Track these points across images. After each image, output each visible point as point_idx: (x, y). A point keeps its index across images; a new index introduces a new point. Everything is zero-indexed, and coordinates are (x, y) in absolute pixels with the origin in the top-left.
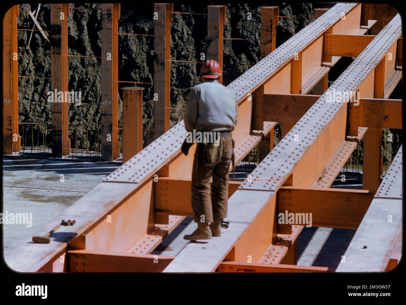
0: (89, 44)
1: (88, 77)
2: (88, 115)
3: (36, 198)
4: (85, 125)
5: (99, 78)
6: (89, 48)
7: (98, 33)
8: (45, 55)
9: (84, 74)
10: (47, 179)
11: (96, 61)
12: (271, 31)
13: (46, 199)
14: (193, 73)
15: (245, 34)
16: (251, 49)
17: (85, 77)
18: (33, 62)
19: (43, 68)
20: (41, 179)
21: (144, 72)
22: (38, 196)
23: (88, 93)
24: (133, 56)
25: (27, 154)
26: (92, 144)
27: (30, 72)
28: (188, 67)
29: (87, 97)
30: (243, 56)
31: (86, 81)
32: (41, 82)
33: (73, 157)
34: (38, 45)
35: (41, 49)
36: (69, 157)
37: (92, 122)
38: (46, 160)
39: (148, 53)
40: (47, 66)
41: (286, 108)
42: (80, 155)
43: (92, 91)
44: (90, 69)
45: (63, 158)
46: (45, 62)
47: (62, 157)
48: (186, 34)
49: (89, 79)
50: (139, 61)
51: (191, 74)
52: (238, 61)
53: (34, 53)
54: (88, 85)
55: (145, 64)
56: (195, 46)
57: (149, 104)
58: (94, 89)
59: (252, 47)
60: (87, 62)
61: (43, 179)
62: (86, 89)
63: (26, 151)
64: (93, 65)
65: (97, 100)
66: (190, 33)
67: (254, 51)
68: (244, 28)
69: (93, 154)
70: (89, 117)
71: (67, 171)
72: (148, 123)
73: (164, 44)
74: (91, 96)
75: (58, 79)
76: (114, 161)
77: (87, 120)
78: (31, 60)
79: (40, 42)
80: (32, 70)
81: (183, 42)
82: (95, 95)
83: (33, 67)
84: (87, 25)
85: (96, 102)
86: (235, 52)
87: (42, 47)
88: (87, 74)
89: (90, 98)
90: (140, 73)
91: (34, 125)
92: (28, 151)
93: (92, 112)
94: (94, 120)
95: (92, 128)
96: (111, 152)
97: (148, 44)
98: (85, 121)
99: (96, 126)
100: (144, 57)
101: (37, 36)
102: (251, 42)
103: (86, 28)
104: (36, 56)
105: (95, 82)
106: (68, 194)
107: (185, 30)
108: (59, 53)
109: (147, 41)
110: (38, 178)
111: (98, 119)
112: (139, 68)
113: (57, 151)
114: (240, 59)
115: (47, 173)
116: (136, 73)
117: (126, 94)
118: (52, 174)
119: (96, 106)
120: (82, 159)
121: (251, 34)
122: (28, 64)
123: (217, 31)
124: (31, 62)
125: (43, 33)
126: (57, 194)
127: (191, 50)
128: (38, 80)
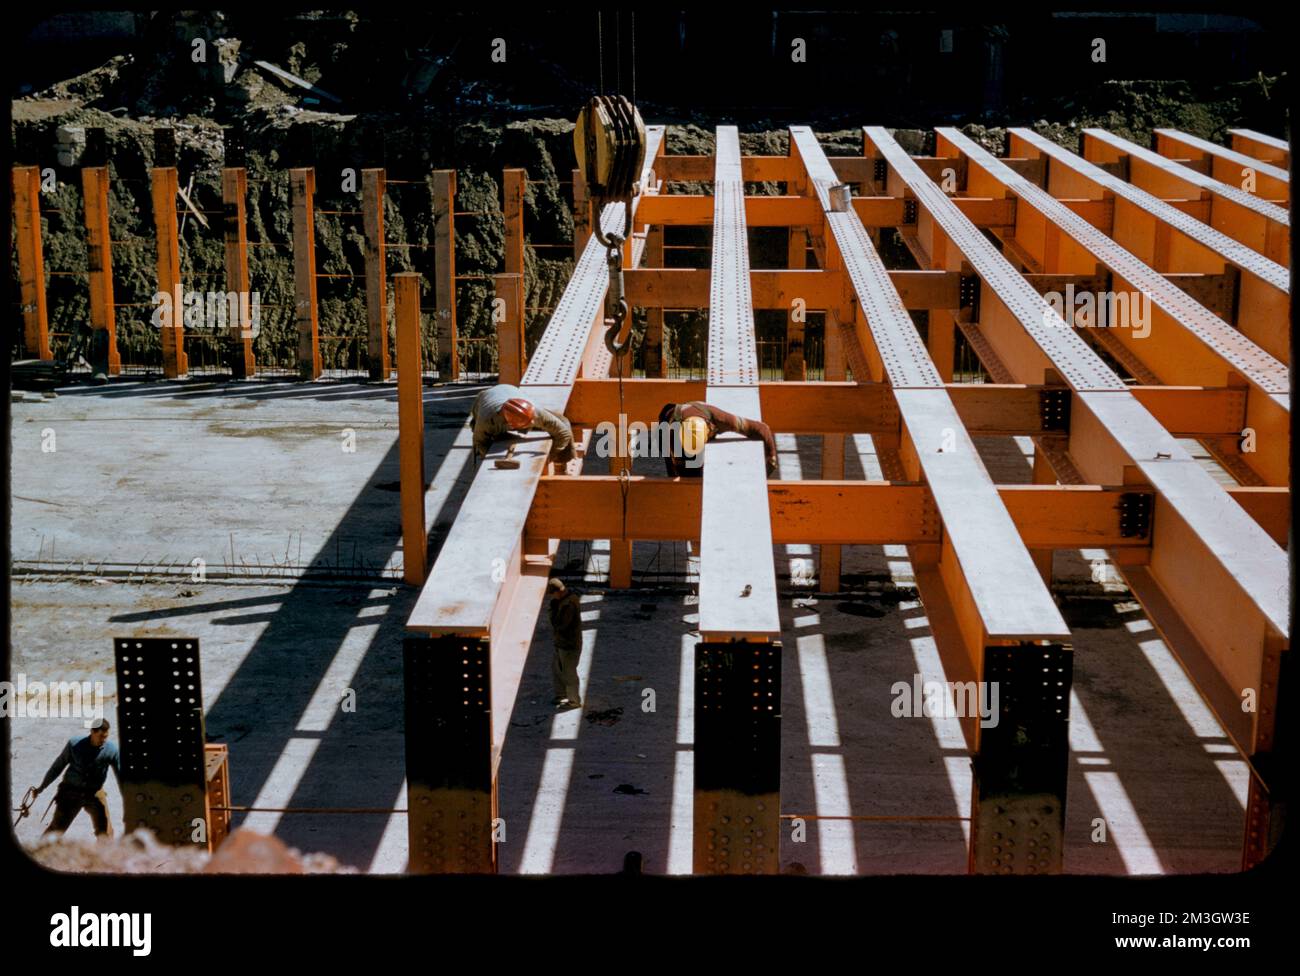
0: (264, 230)
1: (267, 272)
2: (271, 323)
3: (231, 432)
4: (268, 335)
5: (280, 274)
6: (264, 235)
7: (274, 214)
8: (205, 246)
9: (260, 269)
10: (237, 407)
11: (275, 251)
12: (518, 201)
13: (244, 433)
14: (405, 261)
15: (470, 208)
16: (479, 227)
17: (261, 272)
18: (190, 255)
19: (204, 262)
20: (228, 408)
21: (340, 262)
22: (234, 430)
23: (268, 294)
24: (325, 241)
25: (198, 377)
26: (279, 361)
27: (187, 269)
28: (398, 254)
29: (267, 299)
30: (471, 237)
31: (265, 279)
32: (203, 282)
33: (260, 377)
34: (194, 232)
35: (199, 239)
36: (256, 377)
37: (276, 331)
38: (226, 384)
39: (344, 238)
40: (210, 260)
41: (650, 287)
42: (269, 374)
43: (274, 291)
44: (268, 262)
45: (248, 379)
46: (206, 255)
47: (244, 378)
48: (391, 211)
49: (268, 275)
50: (332, 248)
51: (403, 264)
52: (464, 243)
53: (190, 243)
54: (267, 282)
55: (341, 253)
56: (405, 226)
57: (351, 304)
58: (276, 288)
59: (481, 225)
60: (263, 254)
61: (231, 408)
62: (264, 288)
63: (196, 373)
64: (272, 257)
65: (280, 301)
66: (397, 209)
67: (484, 230)
68: (468, 200)
69: (282, 372)
70: (273, 325)
71: (260, 396)
72: (352, 328)
73: (376, 223)
74: (273, 297)
75: (236, 274)
76: (317, 380)
77: (270, 329)
78: (187, 254)
79: (196, 228)
80: (189, 266)
81: (389, 222)
82: (278, 296)
83: (191, 263)
84: (259, 204)
85: (280, 304)
86: (459, 233)
87: (200, 235)
88: (264, 269)
89: (271, 300)
90: (336, 264)
91: (200, 338)
92: (198, 372)
93: (276, 318)
94: (279, 329)
95: (277, 339)
96: (312, 369)
97: (342, 226)
98: (267, 330)
99: (282, 336)
100: (339, 242)
101: (192, 221)
102: (480, 218)
103: (257, 208)
104: (193, 248)
105: (276, 278)
106: (271, 425)
107: (390, 207)
108: (237, 241)
109: (341, 222)
110: (223, 407)
111: (284, 328)
112: (333, 258)
113: (240, 372)
114: (467, 241)
115: (233, 400)
116: (329, 264)
117: (400, 283)
118: (242, 400)
119: (280, 310)
120: (273, 380)
121: (479, 207)
122: (183, 258)
123: (446, 203)
124: (187, 256)
125: (198, 215)
126: (257, 426)
127: (400, 232)
128: (199, 280)
